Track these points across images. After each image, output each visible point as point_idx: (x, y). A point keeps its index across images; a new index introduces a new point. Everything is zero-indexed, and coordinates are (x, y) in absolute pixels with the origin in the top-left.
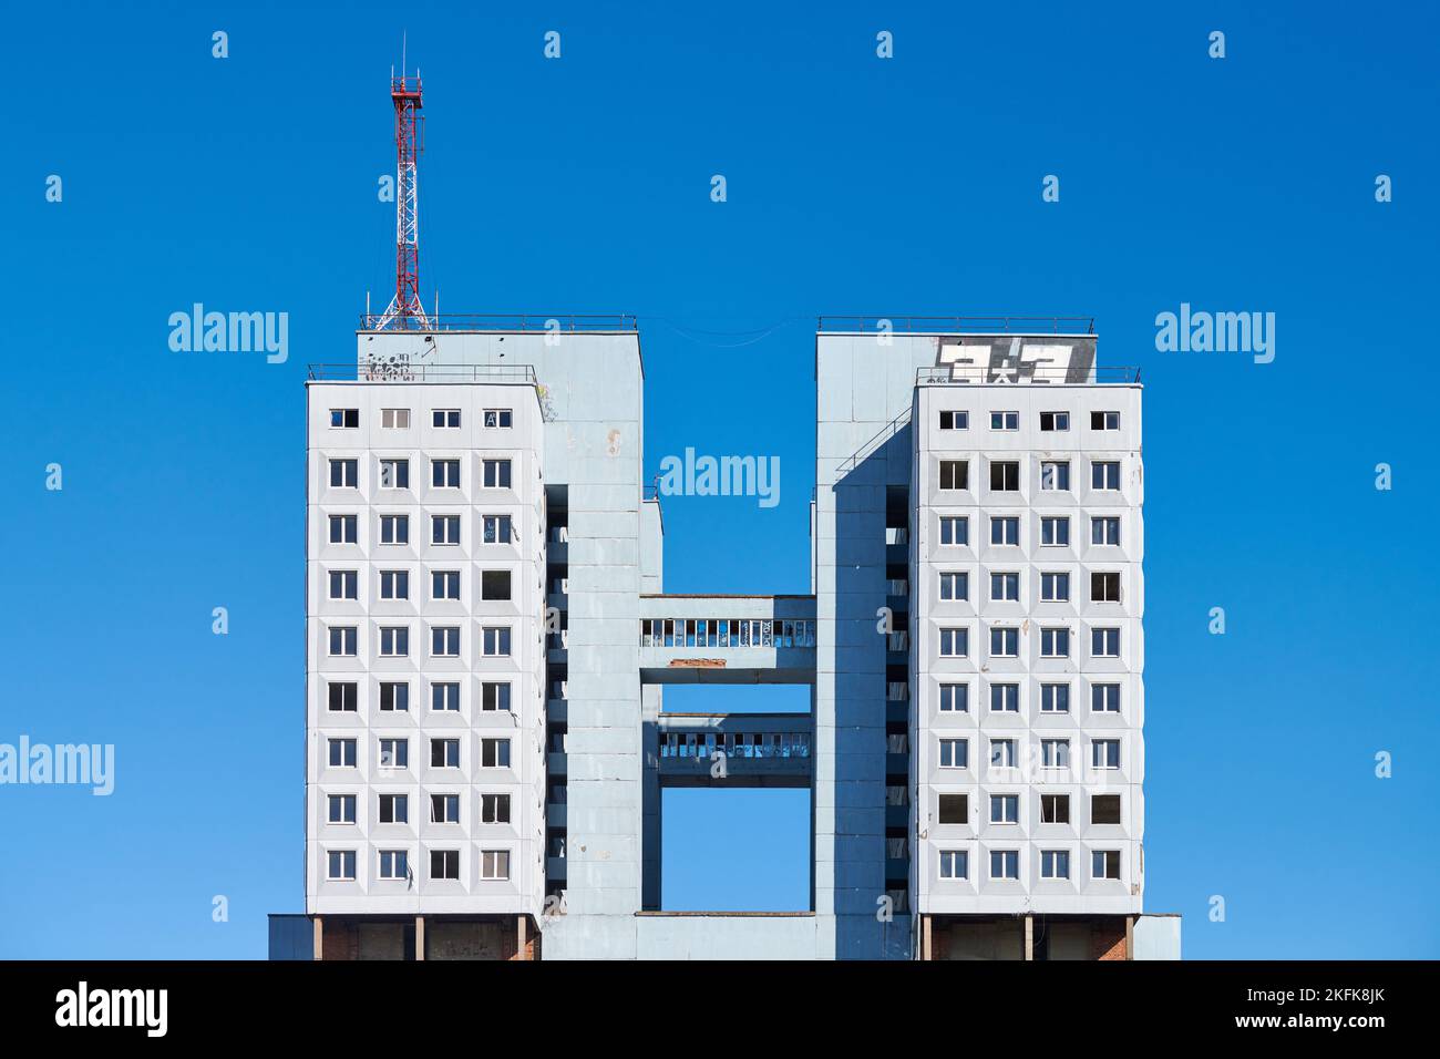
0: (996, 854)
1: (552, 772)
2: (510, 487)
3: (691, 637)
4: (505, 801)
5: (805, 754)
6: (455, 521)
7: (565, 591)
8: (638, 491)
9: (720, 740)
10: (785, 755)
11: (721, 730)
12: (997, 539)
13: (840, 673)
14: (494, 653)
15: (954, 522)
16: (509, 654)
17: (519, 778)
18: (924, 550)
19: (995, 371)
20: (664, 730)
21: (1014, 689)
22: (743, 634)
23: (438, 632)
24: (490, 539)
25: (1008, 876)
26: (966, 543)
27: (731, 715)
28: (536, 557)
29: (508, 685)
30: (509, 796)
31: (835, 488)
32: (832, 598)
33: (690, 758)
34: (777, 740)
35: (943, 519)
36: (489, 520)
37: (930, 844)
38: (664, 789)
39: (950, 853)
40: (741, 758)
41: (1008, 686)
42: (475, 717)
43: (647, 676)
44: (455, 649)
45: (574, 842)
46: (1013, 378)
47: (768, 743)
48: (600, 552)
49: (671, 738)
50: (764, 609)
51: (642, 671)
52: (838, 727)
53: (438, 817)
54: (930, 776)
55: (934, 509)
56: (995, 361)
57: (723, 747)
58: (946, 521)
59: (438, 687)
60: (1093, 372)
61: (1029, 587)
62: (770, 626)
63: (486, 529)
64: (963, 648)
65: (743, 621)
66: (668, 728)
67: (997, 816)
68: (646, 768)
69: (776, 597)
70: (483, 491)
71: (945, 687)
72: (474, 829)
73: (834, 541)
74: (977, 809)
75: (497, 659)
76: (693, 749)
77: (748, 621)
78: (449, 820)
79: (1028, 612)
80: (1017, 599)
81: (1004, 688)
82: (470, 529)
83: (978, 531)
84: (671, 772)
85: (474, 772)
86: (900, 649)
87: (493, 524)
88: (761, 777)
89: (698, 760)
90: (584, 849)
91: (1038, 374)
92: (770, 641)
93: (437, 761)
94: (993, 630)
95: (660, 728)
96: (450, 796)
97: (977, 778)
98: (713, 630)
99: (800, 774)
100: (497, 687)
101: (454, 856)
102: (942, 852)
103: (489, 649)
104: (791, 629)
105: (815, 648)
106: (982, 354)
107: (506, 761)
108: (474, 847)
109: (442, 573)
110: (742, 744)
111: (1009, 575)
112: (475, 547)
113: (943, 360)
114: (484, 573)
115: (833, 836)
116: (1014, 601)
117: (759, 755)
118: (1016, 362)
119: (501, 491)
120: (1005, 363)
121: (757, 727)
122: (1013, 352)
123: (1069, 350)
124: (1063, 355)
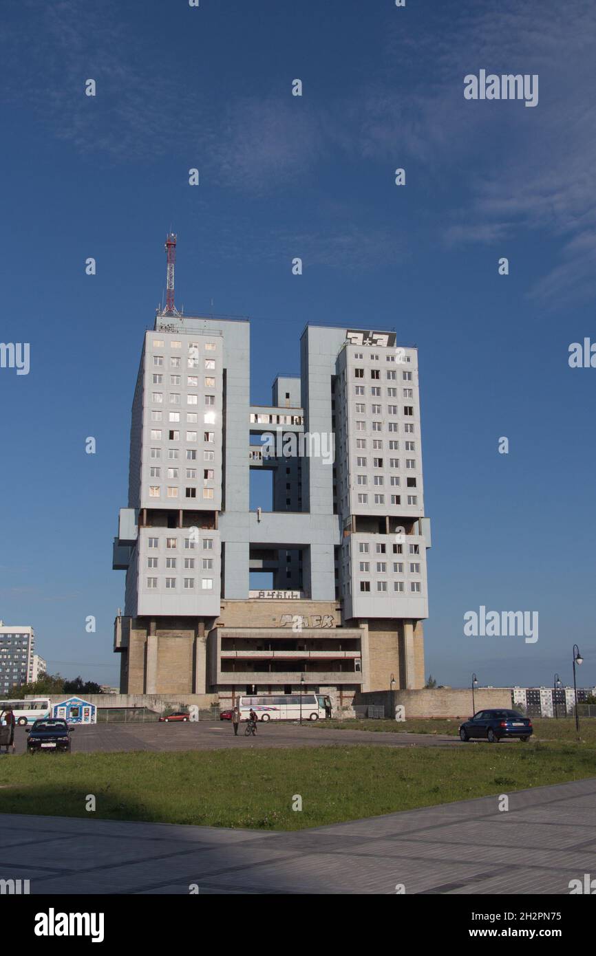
0: (376, 496)
19: (365, 341)
25: (380, 503)
35: (356, 387)
39: (361, 494)
46: (370, 344)
54: (354, 469)
55: (353, 384)
56: (365, 338)
60: (395, 344)
61: (384, 410)
67: (376, 483)
71: (358, 440)
74: (370, 480)
91: (378, 343)
97: (369, 470)
106: (361, 336)
113: (348, 337)
118: (371, 339)
120: (368, 339)
122: (370, 336)
123: (387, 336)
124: (386, 338)
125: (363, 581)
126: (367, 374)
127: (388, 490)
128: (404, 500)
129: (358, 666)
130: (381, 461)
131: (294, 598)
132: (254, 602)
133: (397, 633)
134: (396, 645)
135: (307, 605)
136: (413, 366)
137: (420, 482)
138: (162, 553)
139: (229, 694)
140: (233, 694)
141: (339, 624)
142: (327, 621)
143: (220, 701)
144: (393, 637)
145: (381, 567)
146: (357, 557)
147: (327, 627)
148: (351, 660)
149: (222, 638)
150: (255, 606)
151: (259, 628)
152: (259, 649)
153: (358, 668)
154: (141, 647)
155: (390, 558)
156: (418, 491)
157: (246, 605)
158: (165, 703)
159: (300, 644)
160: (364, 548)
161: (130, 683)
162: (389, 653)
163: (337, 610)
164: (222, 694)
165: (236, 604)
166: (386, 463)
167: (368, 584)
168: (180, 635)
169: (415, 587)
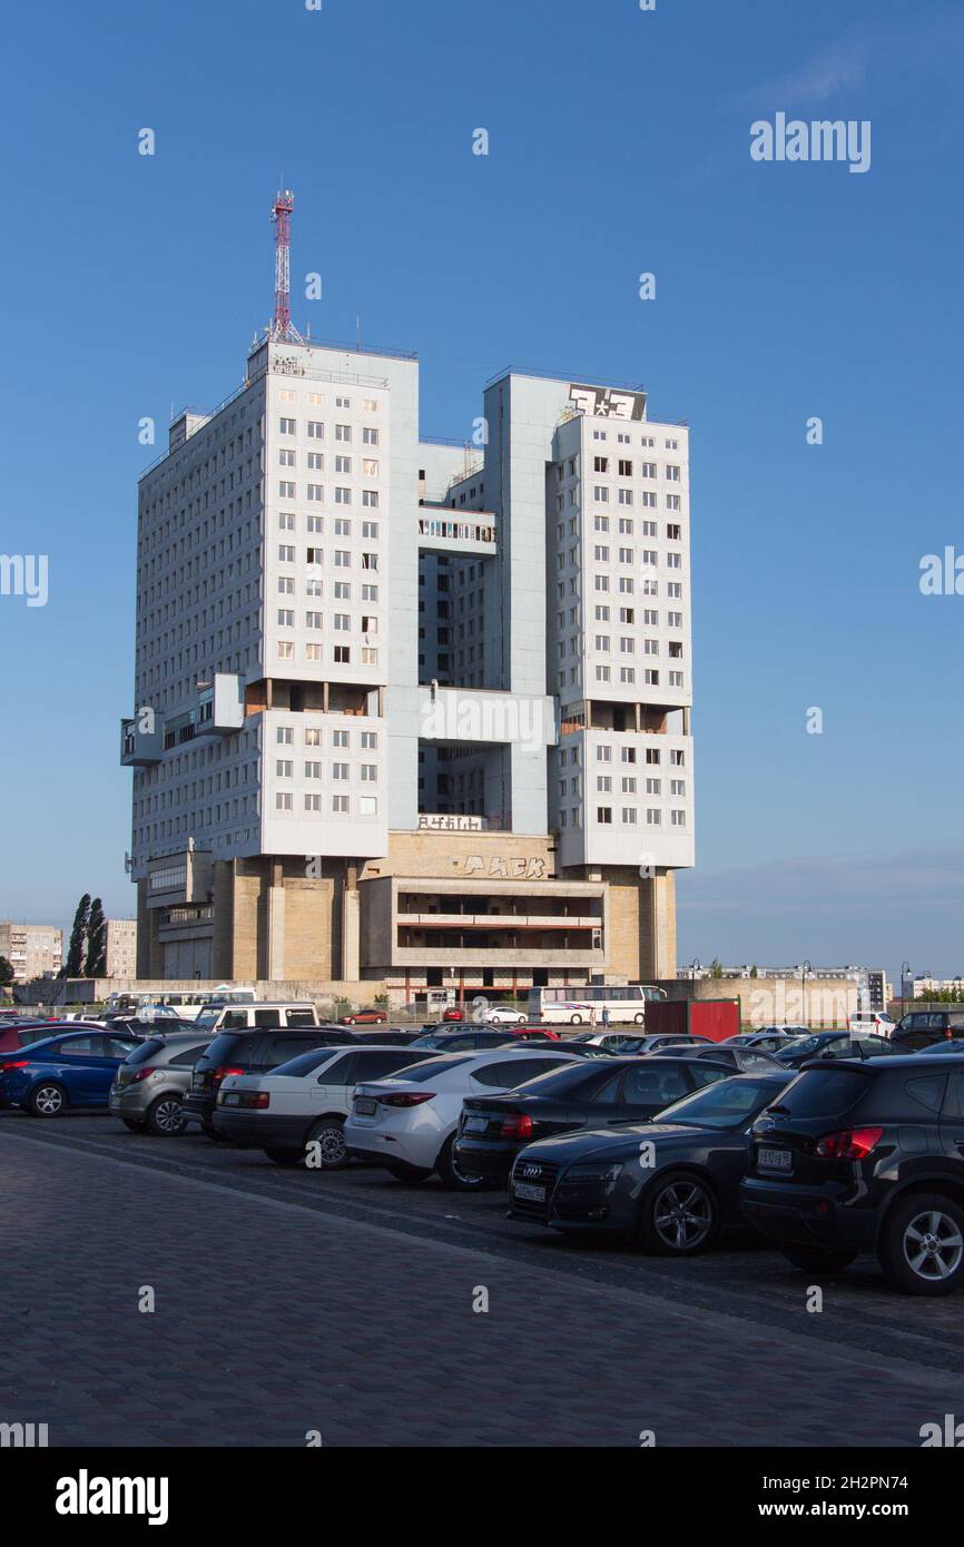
19: (598, 406)
23: (338, 522)
25: (628, 681)
46: (607, 411)
56: (598, 401)
60: (644, 416)
67: (623, 649)
91: (619, 410)
97: (613, 629)
106: (592, 396)
113: (573, 397)
118: (607, 402)
120: (603, 402)
122: (607, 397)
123: (633, 399)
124: (630, 401)
125: (601, 806)
126: (613, 466)
127: (641, 662)
128: (663, 678)
129: (597, 939)
130: (630, 612)
131: (473, 828)
132: (427, 835)
133: (637, 888)
134: (636, 907)
135: (504, 841)
136: (681, 457)
137: (687, 649)
138: (298, 753)
139: (401, 981)
140: (407, 982)
141: (553, 872)
142: (534, 867)
143: (389, 992)
144: (631, 895)
145: (629, 785)
146: (593, 768)
147: (534, 877)
148: (588, 931)
149: (399, 894)
150: (427, 840)
151: (430, 878)
152: (432, 911)
153: (599, 944)
154: (252, 904)
155: (642, 770)
156: (684, 663)
157: (412, 840)
158: (310, 994)
159: (494, 904)
160: (604, 753)
161: (236, 962)
162: (626, 920)
163: (549, 850)
164: (391, 981)
165: (398, 837)
166: (638, 616)
167: (608, 811)
168: (312, 886)
169: (678, 816)
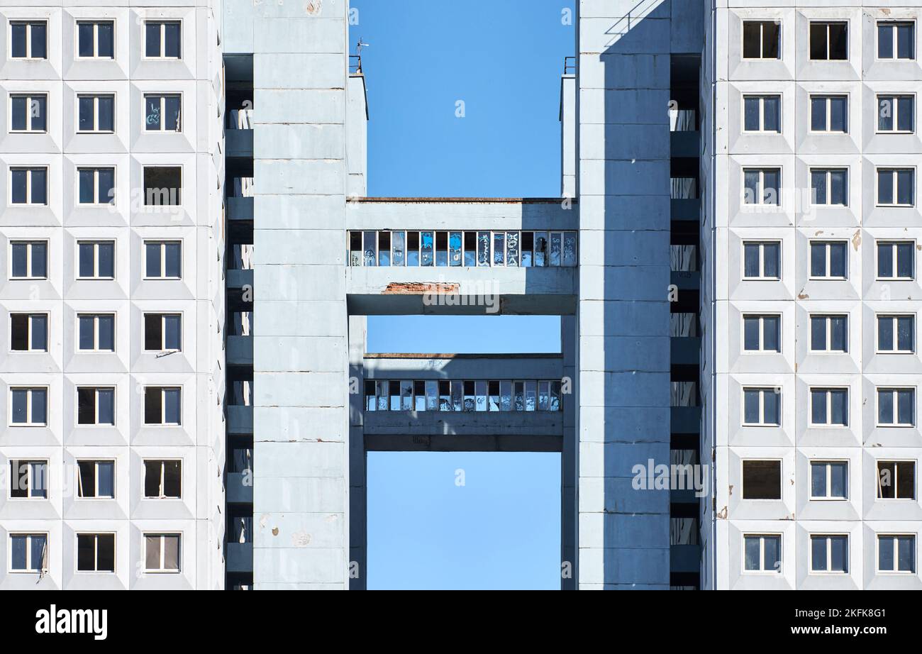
0: (818, 540)
1: (233, 431)
2: (179, 57)
3: (413, 254)
4: (174, 469)
5: (555, 408)
6: (108, 101)
7: (246, 193)
8: (343, 62)
9: (443, 388)
10: (530, 408)
11: (445, 375)
12: (818, 123)
13: (609, 300)
14: (159, 275)
15: (762, 102)
16: (179, 275)
17: (193, 438)
18: (722, 138)
20: (371, 376)
21: (841, 321)
22: (482, 249)
23: (86, 247)
24: (154, 125)
25: (834, 568)
26: (778, 129)
27: (459, 357)
28: (214, 149)
29: (177, 317)
30: (179, 462)
31: (603, 57)
32: (600, 202)
33: (404, 413)
34: (519, 390)
35: (747, 98)
36: (152, 100)
37: (731, 526)
38: (369, 453)
39: (757, 537)
40: (470, 412)
41: (833, 317)
42: (134, 359)
43: (356, 305)
44: (108, 269)
45: (263, 522)
47: (506, 394)
48: (295, 142)
49: (379, 386)
50: (510, 217)
51: (350, 299)
52: (608, 372)
53: (87, 490)
54: (731, 437)
55: (735, 84)
57: (448, 398)
58: (751, 100)
59: (86, 319)
61: (861, 187)
62: (517, 240)
63: (149, 112)
64: (774, 268)
65: (482, 233)
66: (376, 371)
67: (819, 490)
68: (353, 426)
69: (525, 201)
70: (144, 63)
71: (751, 318)
72: (134, 505)
73: (602, 127)
74: (793, 479)
75: (163, 284)
76: (408, 401)
77: (487, 232)
78: (101, 494)
79: (859, 219)
80: (845, 203)
81: (828, 321)
82: (128, 112)
83: (794, 113)
84: (381, 431)
85: (134, 431)
86: (685, 269)
87: (158, 105)
88: (497, 437)
89: (415, 415)
90: (275, 532)
92: (517, 259)
93: (86, 416)
94: (813, 244)
95: (366, 371)
96: (102, 463)
97: (793, 439)
98: (442, 245)
99: (549, 433)
100: (164, 320)
101: (107, 542)
102: (748, 537)
103: (153, 270)
104: (544, 242)
105: (576, 267)
107: (175, 416)
108: (134, 529)
109: (91, 170)
110: (472, 394)
111: (834, 171)
112: (135, 136)
114: (146, 169)
115: (602, 516)
116: (841, 205)
117: (494, 408)
119: (169, 63)
121: (493, 372)
